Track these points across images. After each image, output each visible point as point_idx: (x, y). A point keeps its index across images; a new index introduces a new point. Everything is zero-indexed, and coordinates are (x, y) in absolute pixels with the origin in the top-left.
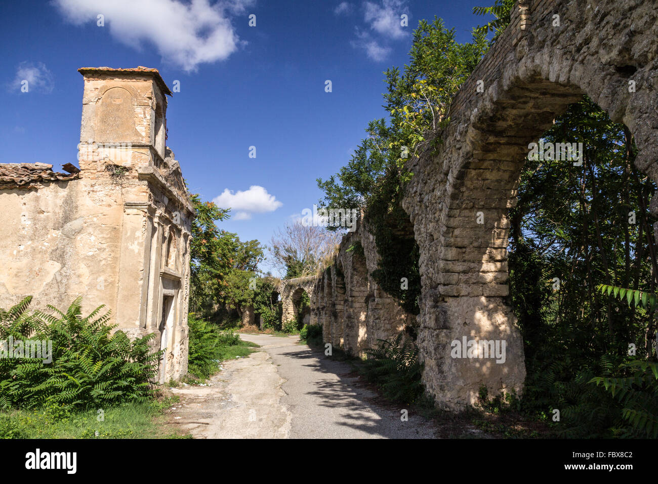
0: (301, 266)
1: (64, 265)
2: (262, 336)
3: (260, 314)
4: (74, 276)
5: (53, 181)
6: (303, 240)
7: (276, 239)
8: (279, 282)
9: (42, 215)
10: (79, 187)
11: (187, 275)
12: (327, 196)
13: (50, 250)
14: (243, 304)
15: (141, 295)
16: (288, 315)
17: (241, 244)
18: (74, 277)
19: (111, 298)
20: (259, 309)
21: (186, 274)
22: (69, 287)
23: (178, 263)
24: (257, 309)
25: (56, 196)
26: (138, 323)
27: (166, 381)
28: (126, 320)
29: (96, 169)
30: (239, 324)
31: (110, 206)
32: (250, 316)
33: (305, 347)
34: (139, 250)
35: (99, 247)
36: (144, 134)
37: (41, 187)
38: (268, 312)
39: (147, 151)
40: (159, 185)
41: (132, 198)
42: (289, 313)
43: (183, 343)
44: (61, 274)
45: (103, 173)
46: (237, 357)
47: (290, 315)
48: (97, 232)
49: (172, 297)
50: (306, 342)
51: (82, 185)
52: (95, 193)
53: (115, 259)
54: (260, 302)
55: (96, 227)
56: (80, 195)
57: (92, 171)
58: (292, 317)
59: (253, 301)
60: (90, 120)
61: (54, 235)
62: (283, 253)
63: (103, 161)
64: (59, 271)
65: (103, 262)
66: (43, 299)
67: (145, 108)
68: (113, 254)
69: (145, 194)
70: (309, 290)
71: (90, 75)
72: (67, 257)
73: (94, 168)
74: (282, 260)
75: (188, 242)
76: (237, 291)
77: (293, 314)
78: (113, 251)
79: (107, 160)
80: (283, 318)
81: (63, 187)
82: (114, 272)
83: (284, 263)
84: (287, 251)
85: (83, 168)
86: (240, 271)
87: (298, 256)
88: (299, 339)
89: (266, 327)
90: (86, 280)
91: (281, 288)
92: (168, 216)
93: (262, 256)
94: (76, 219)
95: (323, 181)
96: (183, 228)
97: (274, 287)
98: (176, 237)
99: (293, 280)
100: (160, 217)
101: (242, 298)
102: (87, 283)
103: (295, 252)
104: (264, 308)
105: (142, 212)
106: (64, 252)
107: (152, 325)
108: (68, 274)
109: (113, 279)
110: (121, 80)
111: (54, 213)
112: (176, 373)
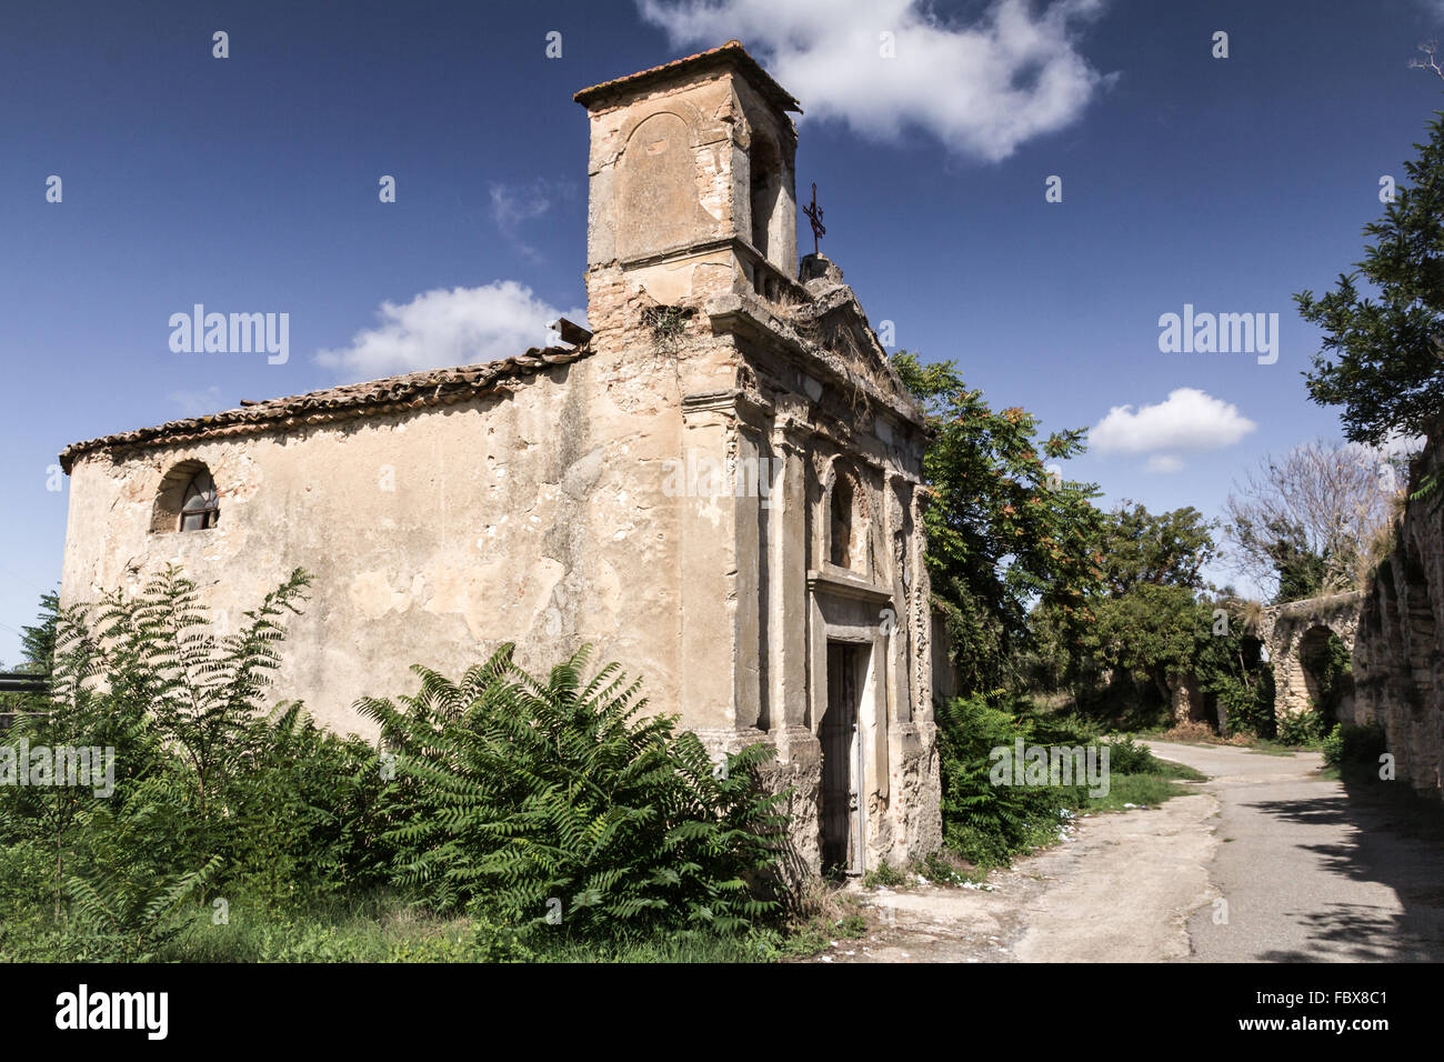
0: (1319, 568)
1: (569, 566)
2: (1222, 750)
3: (1214, 694)
4: (592, 594)
5: (540, 370)
6: (1320, 498)
7: (1242, 500)
8: (1258, 610)
9: (523, 453)
10: (592, 374)
11: (919, 590)
12: (1330, 335)
13: (541, 534)
14: (1169, 668)
15: (733, 640)
16: (1291, 699)
17: (1150, 520)
18: (590, 596)
19: (668, 648)
20: (1212, 681)
21: (915, 585)
22: (582, 622)
23: (878, 557)
24: (1207, 683)
25: (547, 404)
26: (730, 714)
27: (868, 868)
28: (703, 705)
29: (622, 326)
30: (1164, 717)
31: (653, 411)
32: (1192, 699)
33: (1332, 789)
34: (722, 517)
35: (637, 519)
36: (718, 214)
37: (520, 386)
38: (1235, 689)
39: (727, 257)
40: (777, 346)
41: (698, 384)
42: (1292, 694)
43: (914, 769)
44: (565, 591)
45: (637, 331)
46: (1127, 805)
47: (1296, 697)
48: (631, 480)
49: (867, 647)
50: (1337, 774)
51: (594, 370)
52: (622, 384)
53: (673, 545)
54: (1212, 664)
55: (628, 467)
56: (593, 393)
57: (614, 332)
58: (1304, 703)
59: (1194, 663)
60: (605, 209)
61: (549, 497)
62: (1265, 536)
63: (635, 303)
64: (562, 583)
65: (648, 556)
66: (534, 649)
67: (717, 149)
68: (666, 534)
69: (727, 369)
70: (1345, 629)
71: (600, 103)
72: (574, 547)
73: (618, 324)
74: (1261, 554)
75: (915, 501)
76: (1150, 638)
77: (1306, 695)
78: (666, 526)
79: (643, 299)
80: (1278, 706)
81: (559, 380)
82: (672, 581)
83: (1270, 562)
84: (1274, 528)
85: (596, 328)
86: (1154, 588)
87: (1310, 543)
88: (1323, 764)
89: (1234, 728)
90: (615, 602)
91: (1266, 628)
92: (825, 431)
93: (1210, 547)
94: (587, 453)
95: (1318, 298)
96: (887, 464)
97: (1245, 623)
98: (868, 488)
99: (1296, 606)
100: (790, 430)
101: (1163, 655)
102: (618, 610)
103: (1300, 530)
104: (1226, 680)
105: (723, 418)
106: (568, 536)
107: (789, 718)
108: (579, 589)
109: (670, 599)
110: (662, 94)
111: (546, 443)
112: (897, 846)
